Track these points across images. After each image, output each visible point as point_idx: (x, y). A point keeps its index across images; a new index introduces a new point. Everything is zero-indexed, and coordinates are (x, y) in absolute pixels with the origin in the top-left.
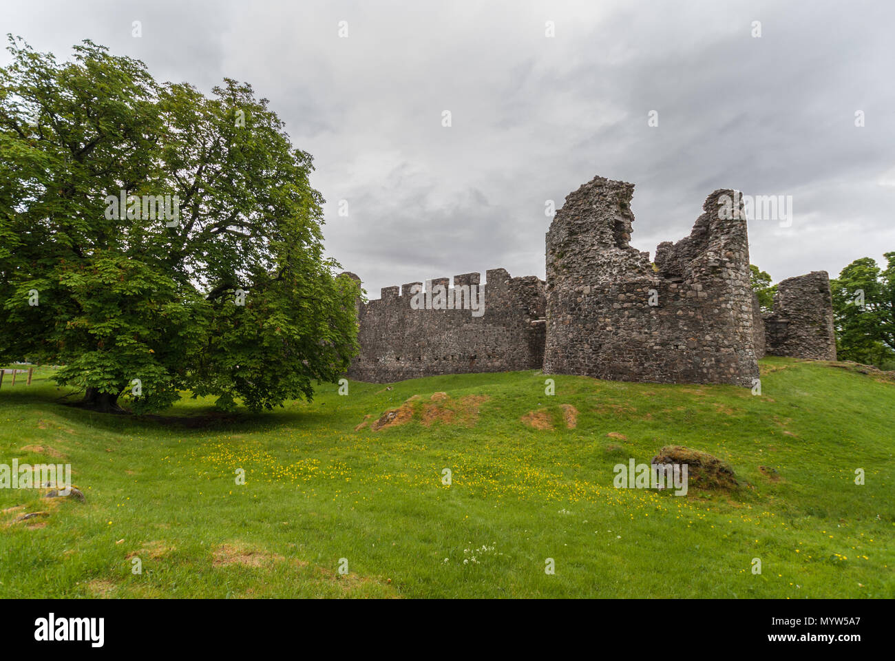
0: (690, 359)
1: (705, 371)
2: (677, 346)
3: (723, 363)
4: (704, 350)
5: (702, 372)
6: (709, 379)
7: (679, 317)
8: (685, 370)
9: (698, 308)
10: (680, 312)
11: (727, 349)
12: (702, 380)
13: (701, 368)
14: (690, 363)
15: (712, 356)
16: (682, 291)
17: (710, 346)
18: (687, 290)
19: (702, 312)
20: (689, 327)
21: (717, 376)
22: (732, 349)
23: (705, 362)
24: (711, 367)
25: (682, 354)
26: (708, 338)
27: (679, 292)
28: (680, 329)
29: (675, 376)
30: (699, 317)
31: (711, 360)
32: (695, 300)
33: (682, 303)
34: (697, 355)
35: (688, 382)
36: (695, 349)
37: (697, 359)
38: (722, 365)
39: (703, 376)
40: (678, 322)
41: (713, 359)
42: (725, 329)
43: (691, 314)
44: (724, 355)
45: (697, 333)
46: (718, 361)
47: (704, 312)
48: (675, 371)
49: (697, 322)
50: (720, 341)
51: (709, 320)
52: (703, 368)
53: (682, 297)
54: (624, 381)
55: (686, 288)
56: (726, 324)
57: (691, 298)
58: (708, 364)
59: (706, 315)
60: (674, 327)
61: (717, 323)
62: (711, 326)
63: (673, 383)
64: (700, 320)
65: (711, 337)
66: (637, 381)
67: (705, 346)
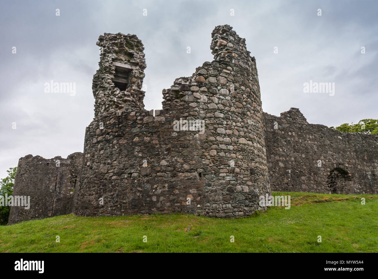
0: (140, 186)
1: (154, 199)
2: (131, 174)
3: (179, 189)
4: (157, 176)
5: (151, 201)
6: (158, 209)
7: (135, 144)
8: (133, 199)
9: (155, 132)
10: (136, 139)
11: (187, 174)
12: (150, 209)
13: (150, 196)
14: (139, 191)
15: (166, 182)
16: (139, 118)
17: (165, 171)
18: (144, 116)
19: (159, 137)
20: (143, 153)
21: (168, 204)
22: (196, 174)
23: (156, 189)
24: (163, 194)
25: (133, 182)
26: (164, 163)
27: (137, 119)
28: (135, 156)
29: (124, 206)
30: (154, 142)
31: (164, 187)
32: (150, 125)
33: (138, 130)
34: (148, 182)
35: (136, 213)
36: (147, 176)
37: (148, 186)
38: (177, 192)
39: (152, 204)
40: (134, 149)
41: (166, 185)
42: (185, 152)
43: (147, 139)
44: (181, 180)
45: (151, 158)
46: (172, 187)
47: (161, 136)
48: (125, 201)
49: (153, 147)
50: (178, 165)
51: (166, 144)
52: (152, 195)
53: (138, 124)
54: (88, 216)
55: (143, 114)
56: (188, 147)
57: (147, 123)
58: (159, 191)
59: (162, 139)
60: (130, 155)
61: (175, 146)
62: (168, 150)
63: (121, 215)
64: (156, 144)
65: (168, 161)
66: (95, 215)
67: (159, 172)
